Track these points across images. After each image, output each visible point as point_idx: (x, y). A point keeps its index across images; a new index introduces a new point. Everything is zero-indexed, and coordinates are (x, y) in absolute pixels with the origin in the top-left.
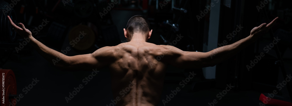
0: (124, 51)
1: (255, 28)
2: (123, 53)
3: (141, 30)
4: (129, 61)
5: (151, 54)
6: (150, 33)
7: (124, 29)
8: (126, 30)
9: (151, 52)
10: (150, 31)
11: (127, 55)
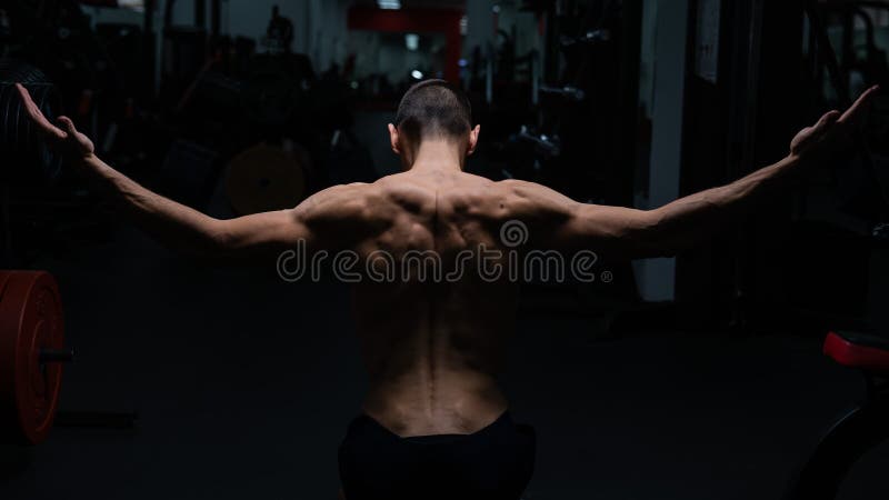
0: (396, 207)
1: (805, 132)
2: (394, 212)
3: (445, 131)
4: (412, 239)
5: (476, 217)
6: (474, 136)
7: (391, 127)
8: (396, 127)
9: (474, 210)
10: (473, 129)
11: (404, 219)
